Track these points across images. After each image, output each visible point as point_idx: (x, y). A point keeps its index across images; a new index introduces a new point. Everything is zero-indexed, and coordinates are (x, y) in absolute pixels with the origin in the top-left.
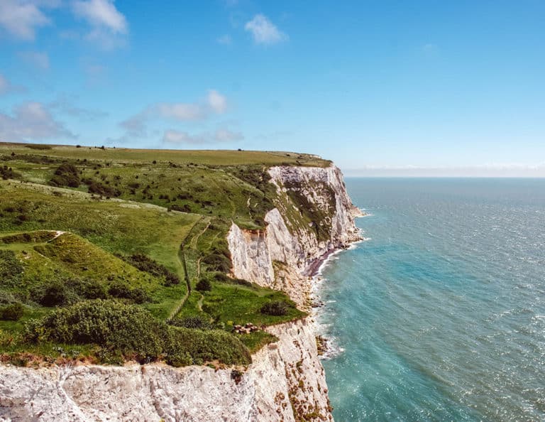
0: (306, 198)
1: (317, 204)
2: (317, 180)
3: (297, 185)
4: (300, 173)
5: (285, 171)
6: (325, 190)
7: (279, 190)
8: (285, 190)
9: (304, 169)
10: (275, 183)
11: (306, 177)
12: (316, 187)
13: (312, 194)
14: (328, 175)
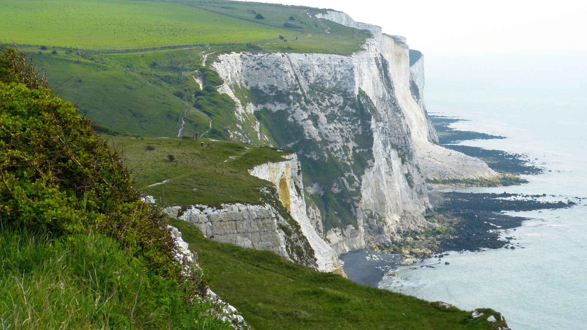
0: (301, 128)
1: (325, 142)
2: (327, 86)
3: (281, 97)
4: (287, 67)
5: (252, 63)
6: (348, 108)
7: (240, 109)
8: (251, 108)
9: (296, 58)
10: (231, 94)
11: (301, 77)
12: (326, 103)
13: (315, 119)
14: (356, 73)
